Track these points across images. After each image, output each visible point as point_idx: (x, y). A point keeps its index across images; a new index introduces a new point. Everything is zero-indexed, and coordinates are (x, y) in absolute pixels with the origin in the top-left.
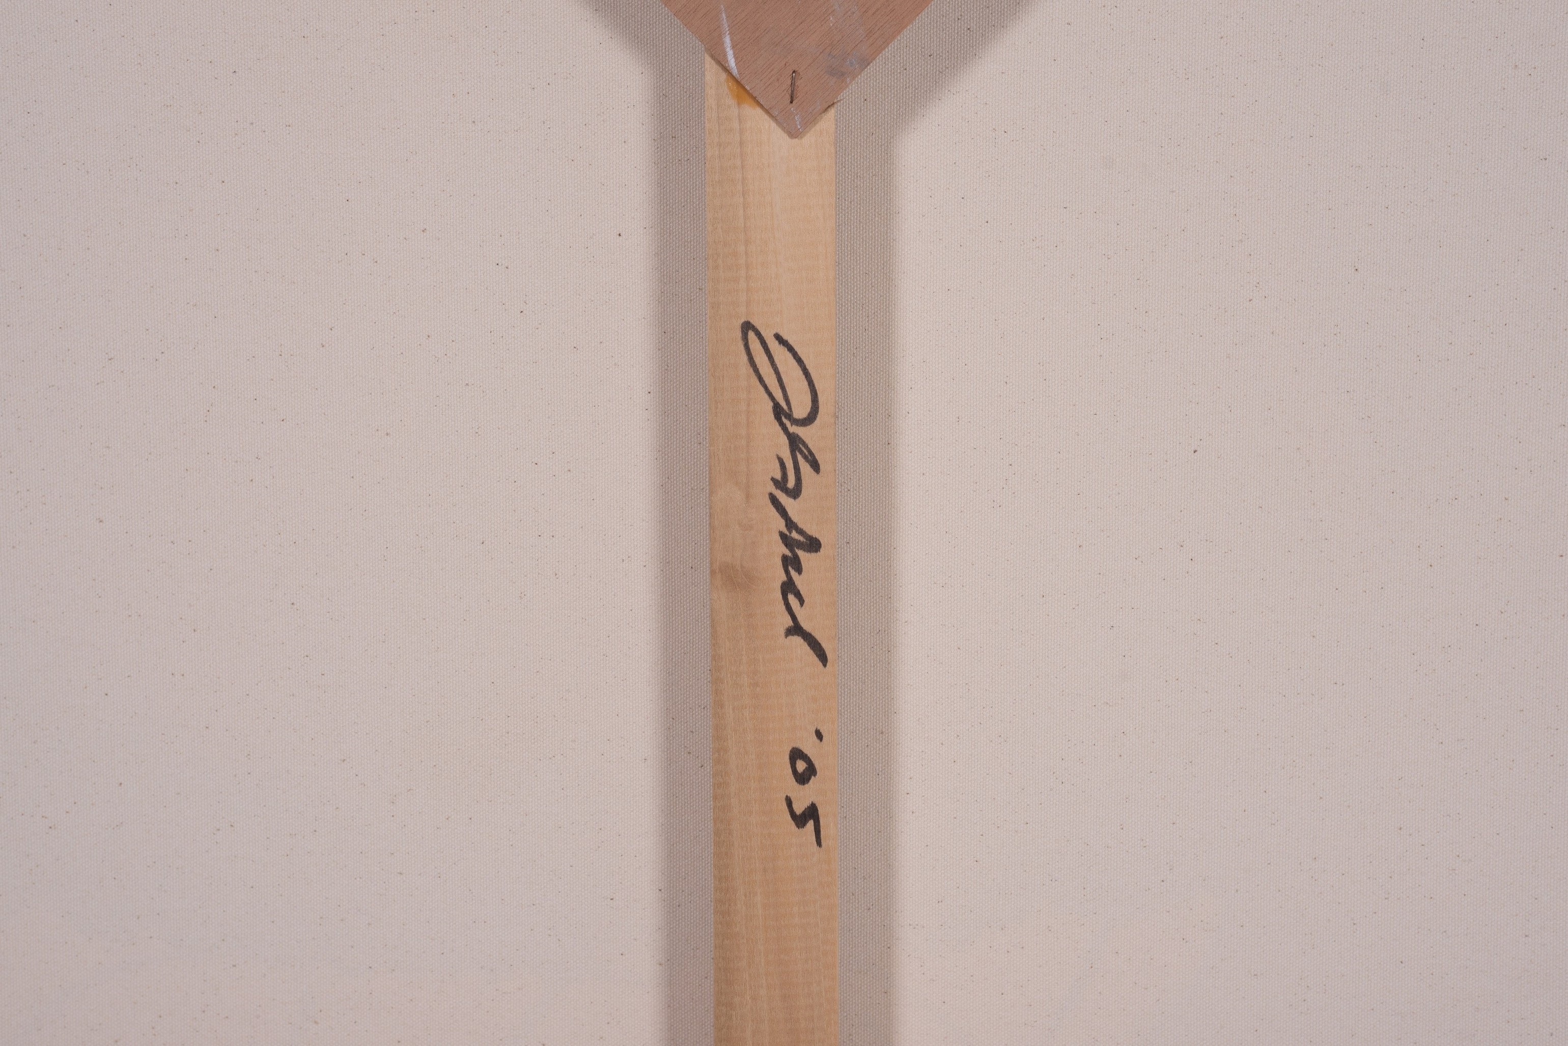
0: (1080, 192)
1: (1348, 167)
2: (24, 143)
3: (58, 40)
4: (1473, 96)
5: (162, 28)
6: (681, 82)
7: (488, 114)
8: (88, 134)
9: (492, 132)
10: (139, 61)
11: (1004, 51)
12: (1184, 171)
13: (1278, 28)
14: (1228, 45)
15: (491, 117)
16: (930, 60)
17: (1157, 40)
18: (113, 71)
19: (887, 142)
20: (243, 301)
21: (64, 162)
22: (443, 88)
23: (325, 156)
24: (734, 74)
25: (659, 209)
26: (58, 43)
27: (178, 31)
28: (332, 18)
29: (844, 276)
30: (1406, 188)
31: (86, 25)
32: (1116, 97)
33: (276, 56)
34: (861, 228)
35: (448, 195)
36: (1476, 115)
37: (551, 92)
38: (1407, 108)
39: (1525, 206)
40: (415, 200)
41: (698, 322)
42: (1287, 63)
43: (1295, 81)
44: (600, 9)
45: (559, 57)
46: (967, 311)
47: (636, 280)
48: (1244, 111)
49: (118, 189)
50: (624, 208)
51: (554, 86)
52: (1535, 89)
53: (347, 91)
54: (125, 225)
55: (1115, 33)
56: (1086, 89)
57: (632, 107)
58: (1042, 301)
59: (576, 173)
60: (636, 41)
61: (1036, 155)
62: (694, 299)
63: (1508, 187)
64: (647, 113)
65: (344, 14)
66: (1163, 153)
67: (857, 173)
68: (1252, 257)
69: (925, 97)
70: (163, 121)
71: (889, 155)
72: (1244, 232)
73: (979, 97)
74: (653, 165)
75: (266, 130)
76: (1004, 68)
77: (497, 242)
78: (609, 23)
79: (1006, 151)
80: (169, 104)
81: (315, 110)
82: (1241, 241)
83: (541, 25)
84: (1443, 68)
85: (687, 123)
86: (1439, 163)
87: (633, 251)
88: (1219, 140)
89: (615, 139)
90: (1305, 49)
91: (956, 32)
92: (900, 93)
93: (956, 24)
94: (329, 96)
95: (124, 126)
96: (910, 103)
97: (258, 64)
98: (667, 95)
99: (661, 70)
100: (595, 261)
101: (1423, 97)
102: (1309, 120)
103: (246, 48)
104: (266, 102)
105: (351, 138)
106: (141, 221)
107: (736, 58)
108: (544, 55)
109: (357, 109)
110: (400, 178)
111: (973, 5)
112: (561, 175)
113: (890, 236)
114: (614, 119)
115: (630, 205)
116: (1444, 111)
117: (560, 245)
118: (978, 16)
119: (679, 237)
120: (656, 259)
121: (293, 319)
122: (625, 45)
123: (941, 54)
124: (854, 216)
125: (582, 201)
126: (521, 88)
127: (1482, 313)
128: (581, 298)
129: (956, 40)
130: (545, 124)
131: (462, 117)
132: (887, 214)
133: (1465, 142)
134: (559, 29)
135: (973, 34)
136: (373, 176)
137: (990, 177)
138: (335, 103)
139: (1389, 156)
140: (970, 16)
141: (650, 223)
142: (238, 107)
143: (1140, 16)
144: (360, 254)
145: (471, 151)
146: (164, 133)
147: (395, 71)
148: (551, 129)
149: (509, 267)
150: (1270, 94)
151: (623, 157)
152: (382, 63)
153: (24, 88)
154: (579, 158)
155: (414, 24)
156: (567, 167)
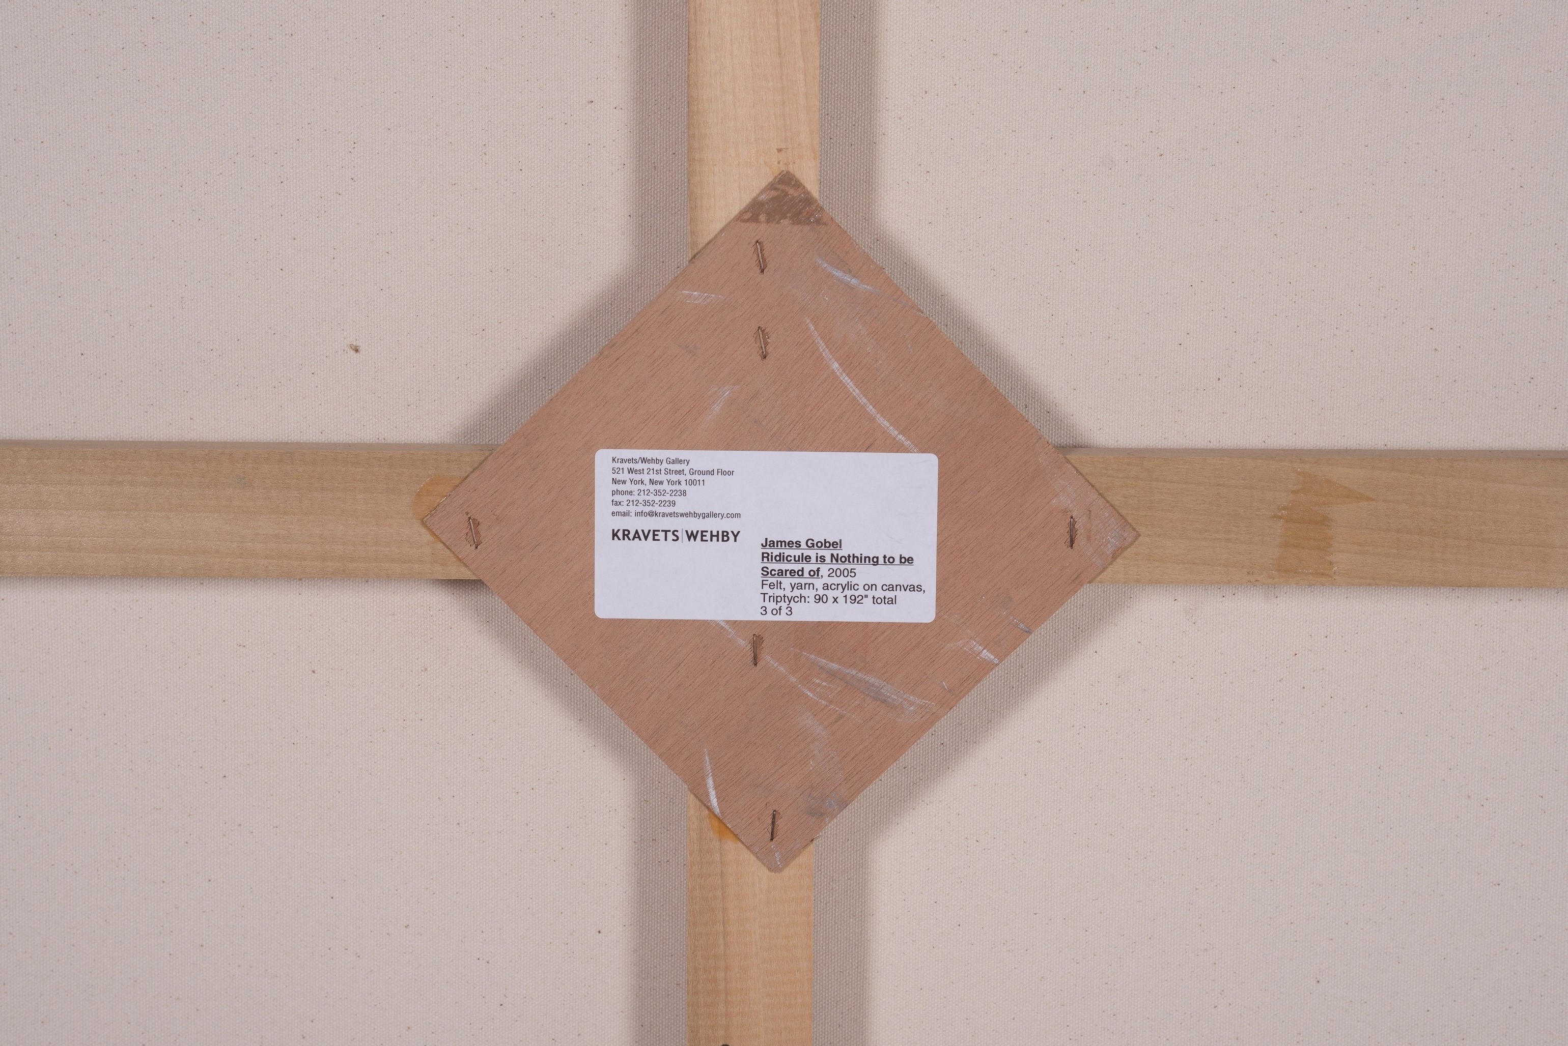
0: (1050, 899)
1: (1309, 884)
2: (14, 846)
3: (52, 748)
4: (1428, 823)
5: (155, 736)
6: (662, 788)
7: (473, 817)
8: (78, 836)
9: (476, 834)
10: (131, 767)
11: (976, 765)
12: (1151, 882)
13: (1241, 752)
14: (1193, 766)
15: (476, 819)
16: (904, 772)
17: (1124, 759)
18: (104, 777)
19: (862, 848)
20: (226, 994)
21: (53, 863)
22: (429, 792)
23: (311, 856)
24: (716, 813)
25: (638, 908)
26: (52, 751)
27: (170, 738)
28: (322, 726)
29: (818, 974)
30: (1365, 906)
31: (80, 734)
32: (1084, 810)
33: (266, 762)
34: (836, 929)
35: (432, 893)
36: (1431, 840)
37: (534, 796)
38: (1365, 831)
39: (1480, 928)
40: (399, 898)
41: (675, 1016)
42: (1249, 785)
43: (1257, 802)
44: (584, 719)
45: (543, 764)
46: (939, 1010)
47: (615, 975)
48: (1209, 828)
49: (105, 888)
50: (604, 907)
51: (537, 791)
52: (1487, 818)
53: (335, 795)
54: (111, 922)
55: (1083, 751)
56: (1055, 803)
57: (614, 811)
58: (1013, 1002)
59: (558, 872)
60: (619, 750)
61: (1007, 863)
62: (671, 994)
63: (1463, 909)
64: (628, 816)
65: (334, 722)
66: (1130, 865)
67: (833, 877)
68: (1217, 966)
69: (899, 807)
70: (153, 823)
71: (864, 860)
72: (1209, 942)
73: (951, 807)
74: (634, 866)
75: (254, 831)
76: (976, 781)
77: (478, 938)
78: (593, 732)
79: (977, 859)
80: (158, 807)
81: (302, 812)
82: (1206, 950)
83: (526, 733)
84: (1399, 795)
85: (667, 827)
86: (1396, 884)
87: (612, 947)
88: (1184, 854)
89: (596, 841)
90: (1267, 773)
91: (930, 746)
92: (875, 802)
93: (930, 739)
94: (317, 799)
95: (114, 829)
96: (885, 812)
97: (248, 769)
98: (648, 800)
99: (643, 777)
100: (575, 956)
101: (1380, 822)
102: (1271, 839)
103: (236, 754)
104: (254, 804)
105: (338, 839)
106: (127, 919)
107: (718, 798)
108: (528, 762)
109: (343, 812)
110: (384, 877)
111: (947, 722)
112: (543, 875)
113: (864, 937)
114: (596, 822)
115: (610, 903)
116: (1401, 836)
117: (540, 941)
118: (951, 733)
119: (658, 934)
120: (635, 955)
121: (275, 1011)
122: (608, 753)
123: (915, 767)
124: (829, 917)
125: (563, 899)
126: (505, 792)
127: (1440, 1027)
128: (560, 991)
129: (930, 754)
130: (528, 827)
131: (446, 819)
132: (861, 916)
133: (1421, 865)
134: (544, 737)
135: (946, 748)
136: (358, 875)
137: (962, 883)
138: (322, 806)
139: (1348, 875)
140: (944, 732)
141: (630, 921)
142: (227, 809)
143: (1107, 736)
144: (343, 949)
145: (455, 851)
146: (153, 834)
147: (382, 775)
148: (534, 831)
149: (490, 962)
150: (1233, 813)
151: (604, 858)
152: (370, 768)
153: (16, 794)
154: (560, 859)
155: (402, 732)
156: (549, 867)
